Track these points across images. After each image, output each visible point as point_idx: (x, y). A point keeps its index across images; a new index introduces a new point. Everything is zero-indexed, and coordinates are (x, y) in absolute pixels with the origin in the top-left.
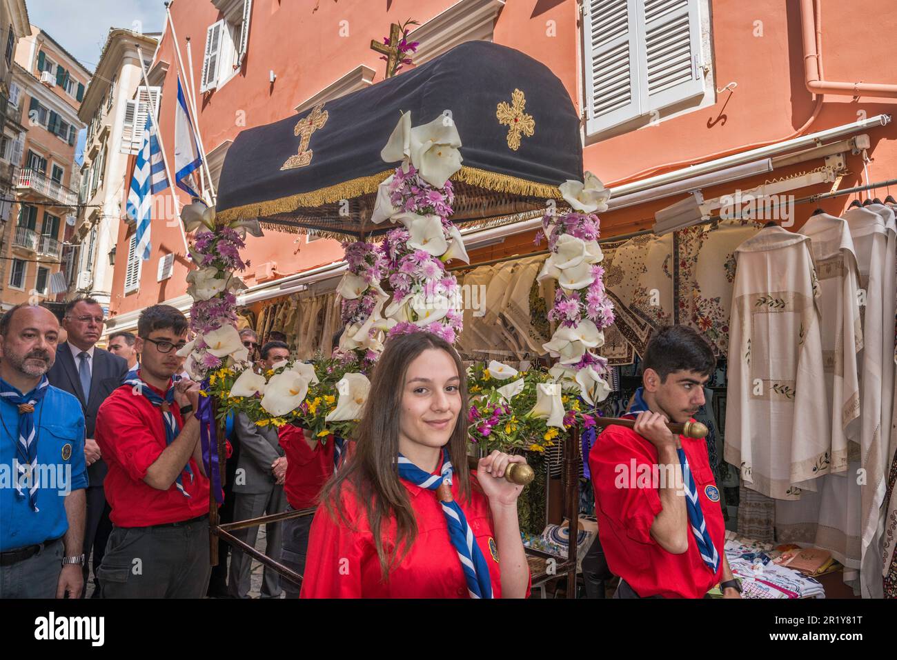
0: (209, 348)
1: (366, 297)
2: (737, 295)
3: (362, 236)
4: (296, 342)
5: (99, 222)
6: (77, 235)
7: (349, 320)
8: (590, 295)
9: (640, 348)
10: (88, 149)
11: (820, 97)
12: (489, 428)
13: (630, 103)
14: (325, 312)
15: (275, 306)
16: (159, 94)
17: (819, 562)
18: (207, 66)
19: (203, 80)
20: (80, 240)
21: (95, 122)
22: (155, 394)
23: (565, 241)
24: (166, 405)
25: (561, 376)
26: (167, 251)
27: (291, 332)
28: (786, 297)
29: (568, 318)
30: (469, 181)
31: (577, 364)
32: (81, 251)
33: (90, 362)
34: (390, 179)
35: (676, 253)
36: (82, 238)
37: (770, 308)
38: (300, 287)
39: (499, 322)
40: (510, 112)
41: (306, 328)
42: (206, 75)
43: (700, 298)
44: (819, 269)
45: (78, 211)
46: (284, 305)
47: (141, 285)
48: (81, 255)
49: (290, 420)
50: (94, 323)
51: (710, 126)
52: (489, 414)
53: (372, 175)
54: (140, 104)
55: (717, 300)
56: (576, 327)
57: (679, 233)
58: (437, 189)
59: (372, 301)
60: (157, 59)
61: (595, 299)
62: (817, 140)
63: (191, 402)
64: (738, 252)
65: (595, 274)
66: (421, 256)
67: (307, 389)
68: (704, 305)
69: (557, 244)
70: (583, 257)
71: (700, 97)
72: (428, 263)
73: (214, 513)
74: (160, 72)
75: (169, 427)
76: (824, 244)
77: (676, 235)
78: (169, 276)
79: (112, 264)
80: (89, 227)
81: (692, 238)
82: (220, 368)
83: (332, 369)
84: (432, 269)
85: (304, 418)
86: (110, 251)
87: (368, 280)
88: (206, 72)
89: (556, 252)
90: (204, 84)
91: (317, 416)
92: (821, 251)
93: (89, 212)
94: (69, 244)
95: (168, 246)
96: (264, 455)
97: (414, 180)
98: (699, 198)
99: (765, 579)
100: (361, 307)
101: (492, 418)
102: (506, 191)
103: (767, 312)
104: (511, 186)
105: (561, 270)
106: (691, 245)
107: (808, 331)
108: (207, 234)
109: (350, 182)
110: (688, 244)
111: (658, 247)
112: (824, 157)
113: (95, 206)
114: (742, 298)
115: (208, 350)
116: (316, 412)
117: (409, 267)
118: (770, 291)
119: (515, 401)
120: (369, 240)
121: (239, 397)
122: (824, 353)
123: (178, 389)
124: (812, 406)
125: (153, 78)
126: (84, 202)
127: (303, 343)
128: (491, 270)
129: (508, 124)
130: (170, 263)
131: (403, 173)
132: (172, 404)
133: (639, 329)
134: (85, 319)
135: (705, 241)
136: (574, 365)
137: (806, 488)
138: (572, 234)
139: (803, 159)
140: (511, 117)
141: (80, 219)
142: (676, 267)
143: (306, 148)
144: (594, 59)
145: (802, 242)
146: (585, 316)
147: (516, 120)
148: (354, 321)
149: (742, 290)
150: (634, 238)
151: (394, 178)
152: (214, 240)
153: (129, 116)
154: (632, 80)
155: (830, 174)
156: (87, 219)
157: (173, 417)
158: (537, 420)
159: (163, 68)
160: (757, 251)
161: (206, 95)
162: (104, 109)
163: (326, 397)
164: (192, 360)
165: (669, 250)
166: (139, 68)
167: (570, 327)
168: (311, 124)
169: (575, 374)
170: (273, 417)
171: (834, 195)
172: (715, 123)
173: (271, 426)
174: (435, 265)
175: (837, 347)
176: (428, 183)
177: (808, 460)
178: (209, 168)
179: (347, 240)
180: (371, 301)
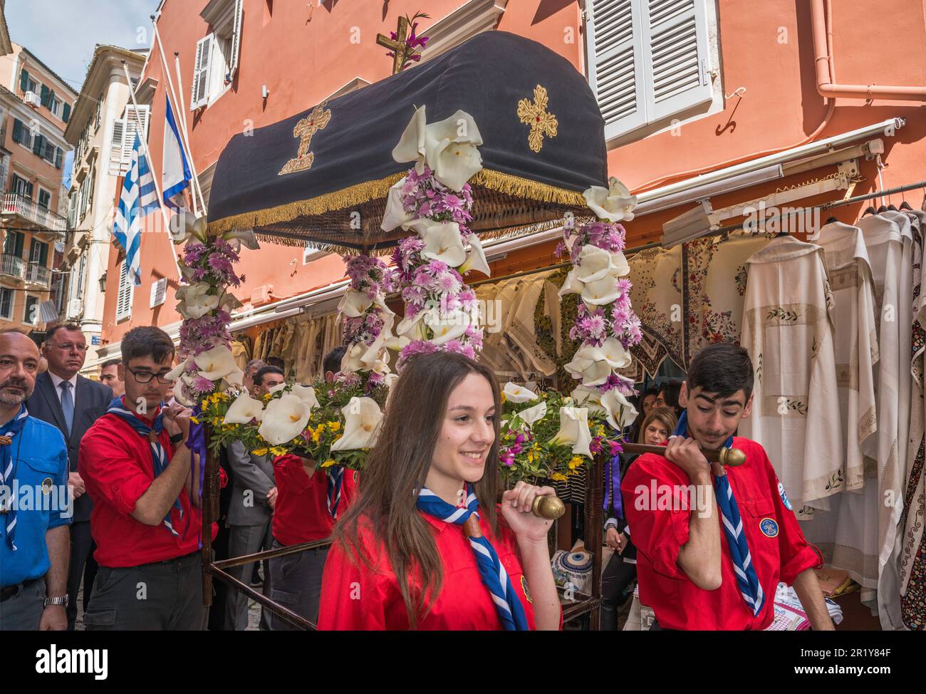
0: (200, 370)
1: (370, 315)
2: (748, 308)
3: (365, 250)
4: (294, 368)
5: (88, 247)
6: (66, 261)
7: (351, 339)
8: (616, 311)
9: (650, 366)
10: (76, 171)
11: (832, 101)
12: (512, 457)
13: (636, 111)
14: (324, 335)
15: (272, 330)
16: (148, 113)
17: (837, 583)
18: (197, 82)
19: (193, 96)
20: (69, 267)
21: (82, 144)
22: (141, 424)
23: (589, 253)
24: (153, 434)
25: (586, 399)
26: (159, 276)
27: (290, 357)
28: (798, 309)
29: (592, 336)
30: (489, 185)
31: (602, 385)
32: (71, 277)
33: (73, 391)
34: (402, 182)
35: (685, 267)
36: (71, 265)
37: (781, 321)
38: (296, 310)
39: (503, 342)
40: (532, 110)
41: (305, 353)
42: (196, 92)
43: (710, 312)
44: (832, 280)
45: (67, 236)
46: (282, 329)
47: (133, 312)
48: (70, 282)
49: (291, 449)
50: (76, 350)
51: (718, 133)
52: (510, 441)
53: (381, 178)
54: (128, 124)
55: (728, 315)
56: (600, 346)
57: (688, 245)
58: (454, 193)
59: (376, 318)
60: (145, 76)
61: (622, 316)
62: (830, 146)
63: (181, 429)
64: (749, 264)
65: (621, 289)
66: (437, 266)
67: (309, 414)
68: (715, 319)
69: (580, 256)
70: (609, 270)
71: (709, 103)
72: (445, 274)
73: (207, 549)
74: (148, 89)
75: (157, 459)
76: (838, 254)
77: (685, 247)
78: (162, 302)
79: (103, 291)
80: (79, 253)
81: (702, 251)
82: (213, 392)
83: (333, 392)
84: (450, 281)
85: (305, 447)
86: (100, 277)
87: (372, 296)
88: (196, 89)
89: (579, 265)
90: (195, 101)
91: (320, 445)
92: (834, 262)
93: (78, 237)
94: (58, 271)
95: (160, 271)
96: (258, 486)
97: (430, 183)
98: (708, 207)
99: (781, 602)
100: (364, 326)
101: (516, 446)
102: (528, 196)
103: (779, 325)
104: (533, 191)
105: (584, 283)
106: (700, 257)
107: (820, 344)
108: (198, 246)
109: (356, 186)
110: (698, 257)
111: (666, 260)
112: (837, 163)
113: (83, 231)
114: (753, 311)
115: (199, 373)
116: (319, 440)
117: (424, 279)
118: (781, 303)
119: (538, 427)
120: (373, 254)
121: (235, 424)
122: (837, 367)
123: (168, 415)
124: (825, 421)
125: (141, 97)
126: (72, 227)
127: (302, 367)
128: (494, 288)
129: (529, 124)
130: (163, 289)
131: (416, 174)
132: (161, 433)
133: (649, 347)
134: (66, 346)
135: (715, 253)
136: (598, 386)
137: (819, 508)
138: (597, 246)
139: (815, 165)
140: (532, 116)
141: (70, 244)
142: (685, 281)
143: (306, 150)
144: (598, 66)
145: (814, 252)
146: (610, 334)
147: (538, 119)
148: (357, 340)
149: (753, 302)
150: (641, 251)
151: (406, 180)
152: (206, 253)
153: (117, 135)
154: (637, 87)
155: (843, 181)
156: (76, 245)
157: (162, 448)
158: (561, 448)
159: (151, 86)
160: (769, 262)
161: (197, 113)
162: (92, 129)
163: (330, 424)
164: (183, 384)
165: (678, 263)
166: (127, 86)
167: (594, 346)
168: (312, 124)
169: (600, 397)
170: (271, 446)
171: (847, 202)
172: (724, 129)
173: (269, 454)
174: (453, 277)
175: (852, 361)
176: (444, 186)
177: (821, 477)
178: (201, 189)
179: (349, 254)
180: (376, 320)
